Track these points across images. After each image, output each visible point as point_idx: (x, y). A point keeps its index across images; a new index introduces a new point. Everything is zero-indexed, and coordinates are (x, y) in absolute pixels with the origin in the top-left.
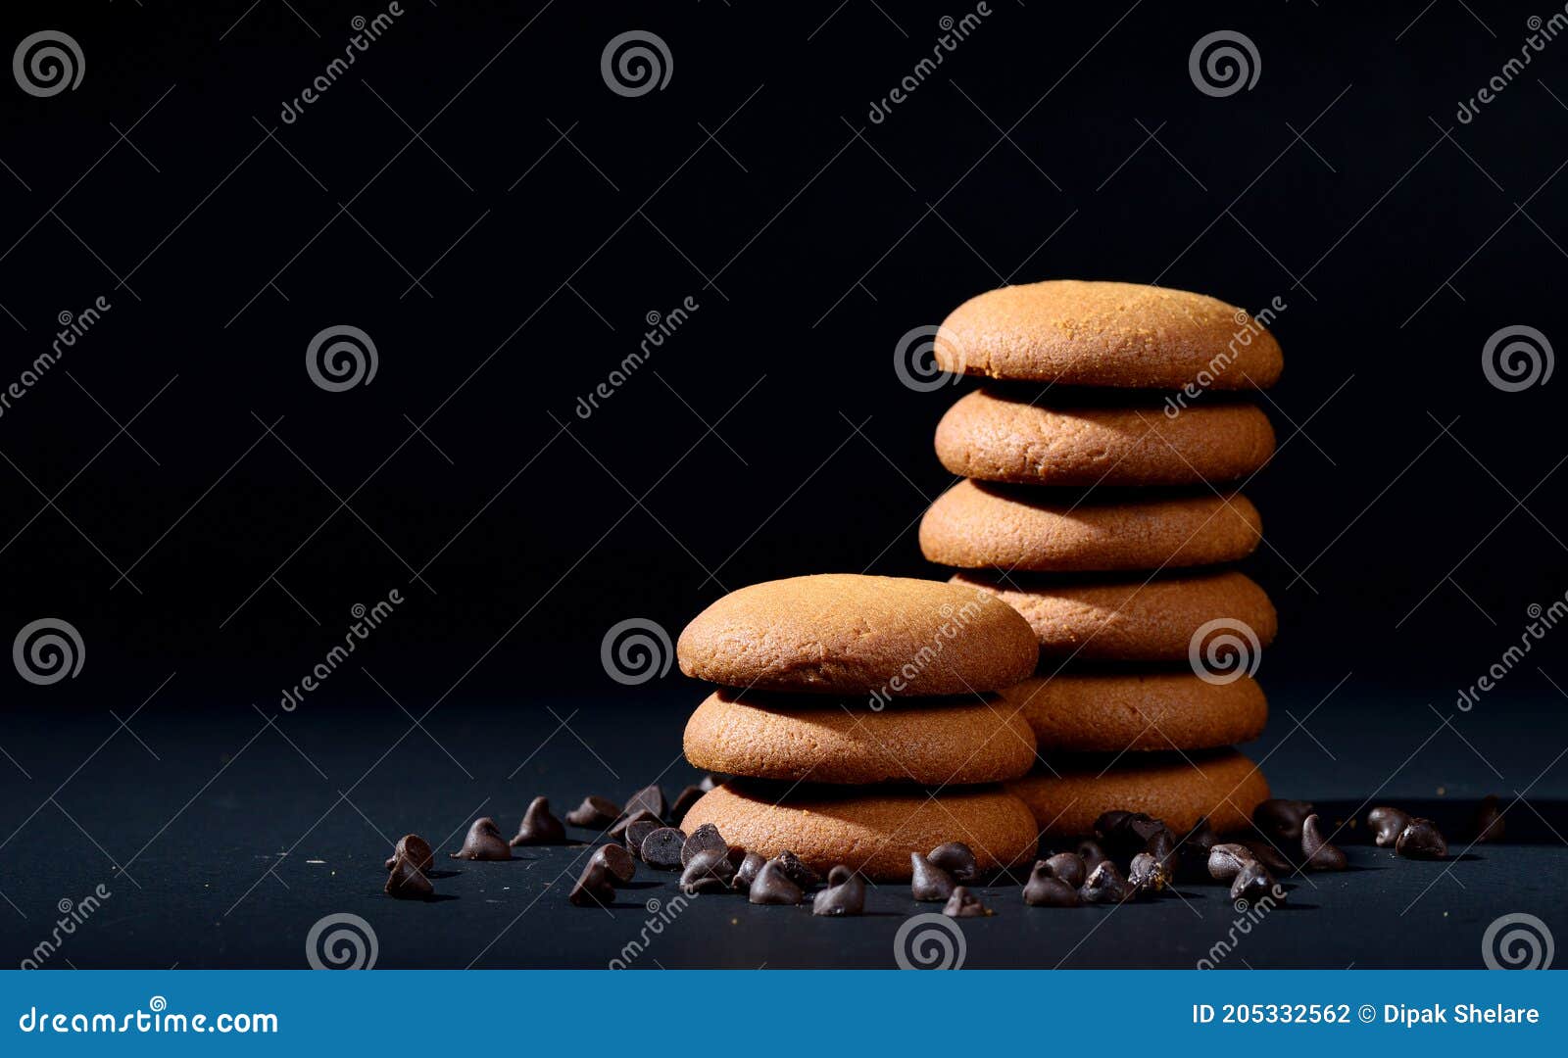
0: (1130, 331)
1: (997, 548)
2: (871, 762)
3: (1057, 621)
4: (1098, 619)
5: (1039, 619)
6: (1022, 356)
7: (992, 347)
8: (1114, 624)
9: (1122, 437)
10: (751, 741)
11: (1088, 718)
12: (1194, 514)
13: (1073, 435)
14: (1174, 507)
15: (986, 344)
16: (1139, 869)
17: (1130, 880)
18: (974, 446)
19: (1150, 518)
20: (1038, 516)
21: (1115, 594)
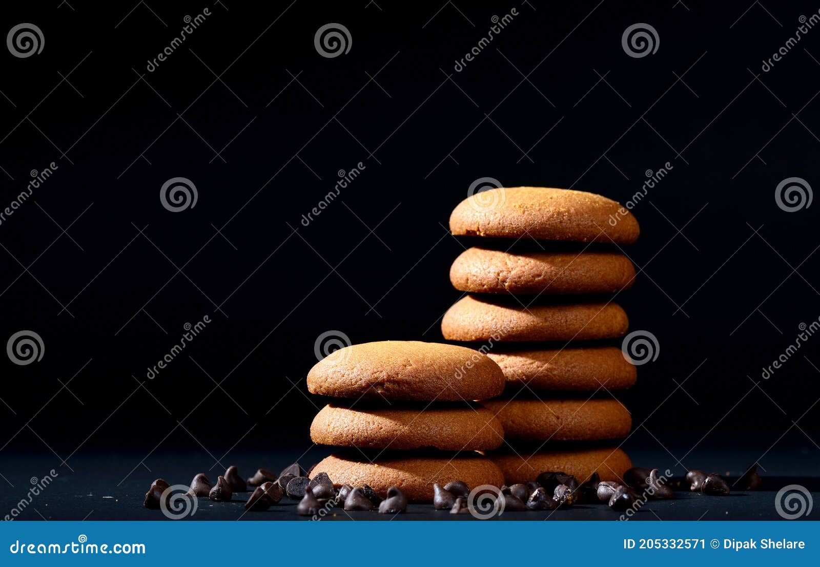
0: (555, 209)
1: (483, 329)
2: (412, 437)
3: (515, 368)
4: (538, 367)
5: (506, 367)
6: (497, 223)
7: (480, 219)
8: (547, 370)
9: (551, 267)
10: (346, 427)
11: (533, 422)
12: (591, 311)
13: (524, 266)
14: (580, 308)
15: (477, 217)
16: (559, 492)
17: (554, 498)
18: (471, 273)
19: (566, 313)
20: (505, 312)
21: (548, 354)
